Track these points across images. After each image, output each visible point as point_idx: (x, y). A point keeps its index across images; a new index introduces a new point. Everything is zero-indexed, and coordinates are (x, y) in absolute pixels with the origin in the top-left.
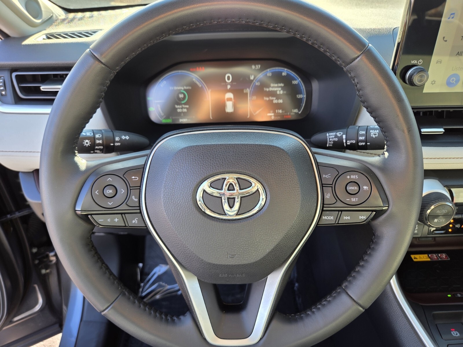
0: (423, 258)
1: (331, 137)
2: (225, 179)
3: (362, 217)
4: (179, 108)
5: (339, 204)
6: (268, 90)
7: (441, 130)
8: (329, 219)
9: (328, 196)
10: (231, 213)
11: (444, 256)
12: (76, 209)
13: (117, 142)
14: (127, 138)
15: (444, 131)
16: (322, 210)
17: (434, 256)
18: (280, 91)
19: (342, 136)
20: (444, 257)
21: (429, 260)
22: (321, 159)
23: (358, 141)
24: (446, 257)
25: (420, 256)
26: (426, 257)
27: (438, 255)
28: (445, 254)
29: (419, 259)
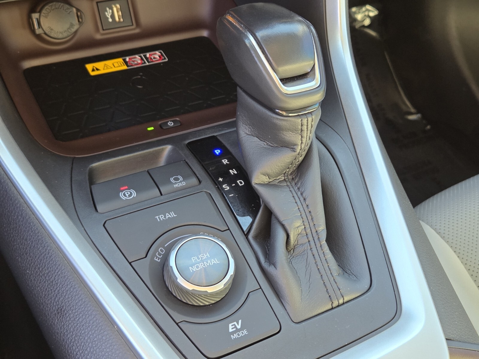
0: (113, 66)
11: (157, 55)
17: (137, 60)
21: (125, 67)
24: (161, 56)
25: (106, 65)
26: (119, 63)
27: (145, 56)
28: (160, 52)
29: (104, 69)
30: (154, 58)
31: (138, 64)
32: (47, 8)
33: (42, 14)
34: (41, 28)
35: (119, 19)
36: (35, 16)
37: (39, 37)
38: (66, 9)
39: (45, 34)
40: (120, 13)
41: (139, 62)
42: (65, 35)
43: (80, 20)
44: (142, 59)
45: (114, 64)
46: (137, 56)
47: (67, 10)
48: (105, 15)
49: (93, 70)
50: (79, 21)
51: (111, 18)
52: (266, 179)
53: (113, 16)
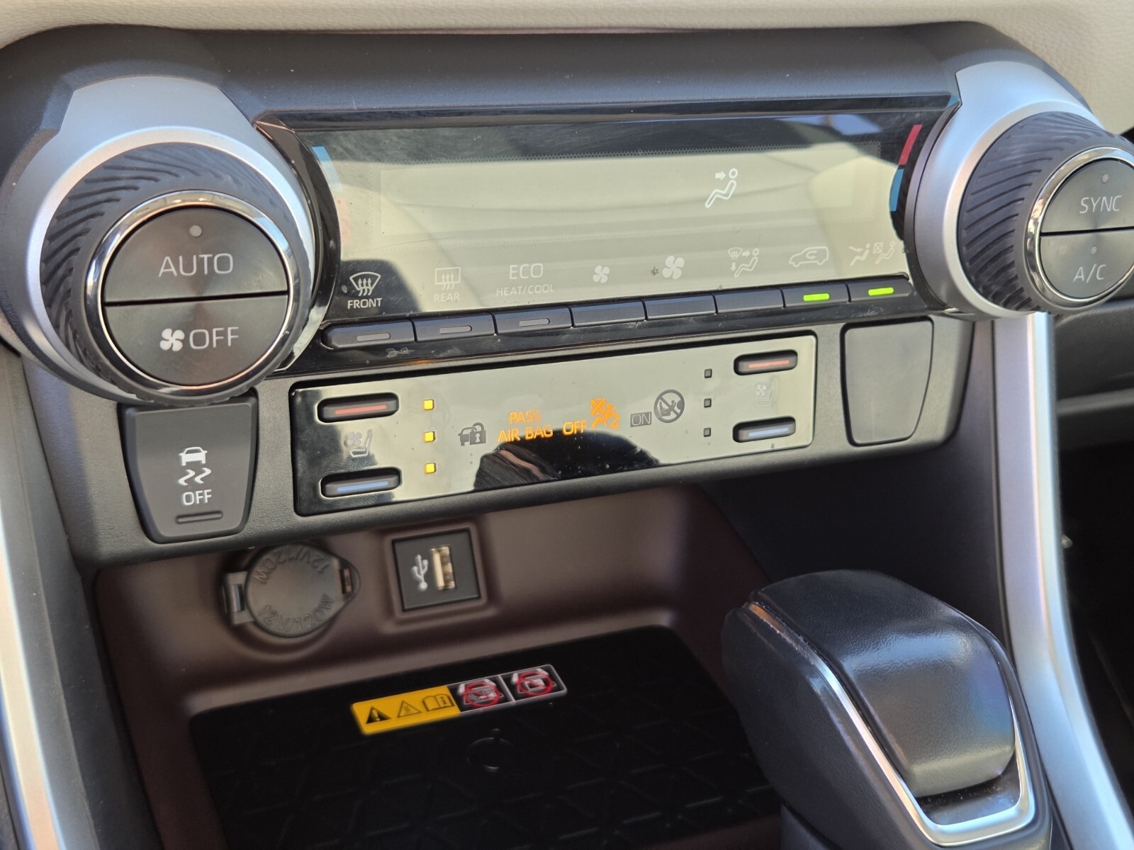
0: (421, 708)
11: (538, 677)
17: (486, 690)
20: (539, 682)
21: (454, 712)
24: (550, 680)
25: (405, 705)
26: (438, 698)
27: (508, 680)
28: (547, 670)
29: (399, 716)
30: (532, 686)
31: (489, 702)
32: (267, 559)
33: (255, 576)
34: (246, 608)
35: (446, 581)
36: (236, 579)
37: (240, 633)
38: (315, 561)
39: (256, 623)
40: (449, 568)
41: (492, 695)
42: (308, 626)
43: (349, 589)
44: (499, 688)
45: (427, 702)
46: (487, 680)
47: (316, 564)
48: (411, 575)
49: (371, 720)
50: (344, 591)
51: (426, 581)
53: (430, 576)
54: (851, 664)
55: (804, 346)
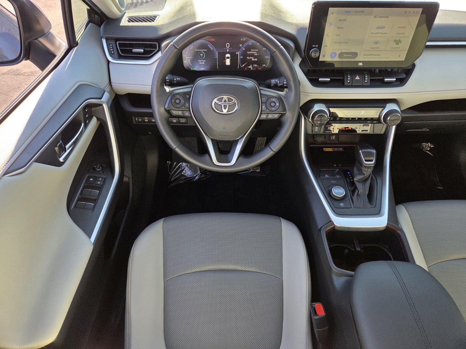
1: (273, 81)
2: (223, 97)
3: (276, 116)
4: (200, 62)
5: (268, 110)
6: (249, 53)
7: (329, 79)
8: (264, 117)
9: (263, 107)
10: (225, 111)
11: (341, 149)
12: (165, 107)
13: (175, 81)
14: (179, 79)
15: (330, 80)
16: (261, 113)
18: (256, 54)
19: (277, 82)
21: (333, 150)
22: (262, 92)
23: (284, 84)
29: (327, 150)
31: (336, 150)
32: (319, 136)
34: (316, 139)
36: (315, 136)
37: (315, 141)
38: (323, 136)
40: (335, 138)
42: (321, 141)
45: (330, 149)
48: (331, 138)
50: (325, 139)
52: (357, 180)
53: (333, 138)
54: (362, 150)
55: (370, 124)
